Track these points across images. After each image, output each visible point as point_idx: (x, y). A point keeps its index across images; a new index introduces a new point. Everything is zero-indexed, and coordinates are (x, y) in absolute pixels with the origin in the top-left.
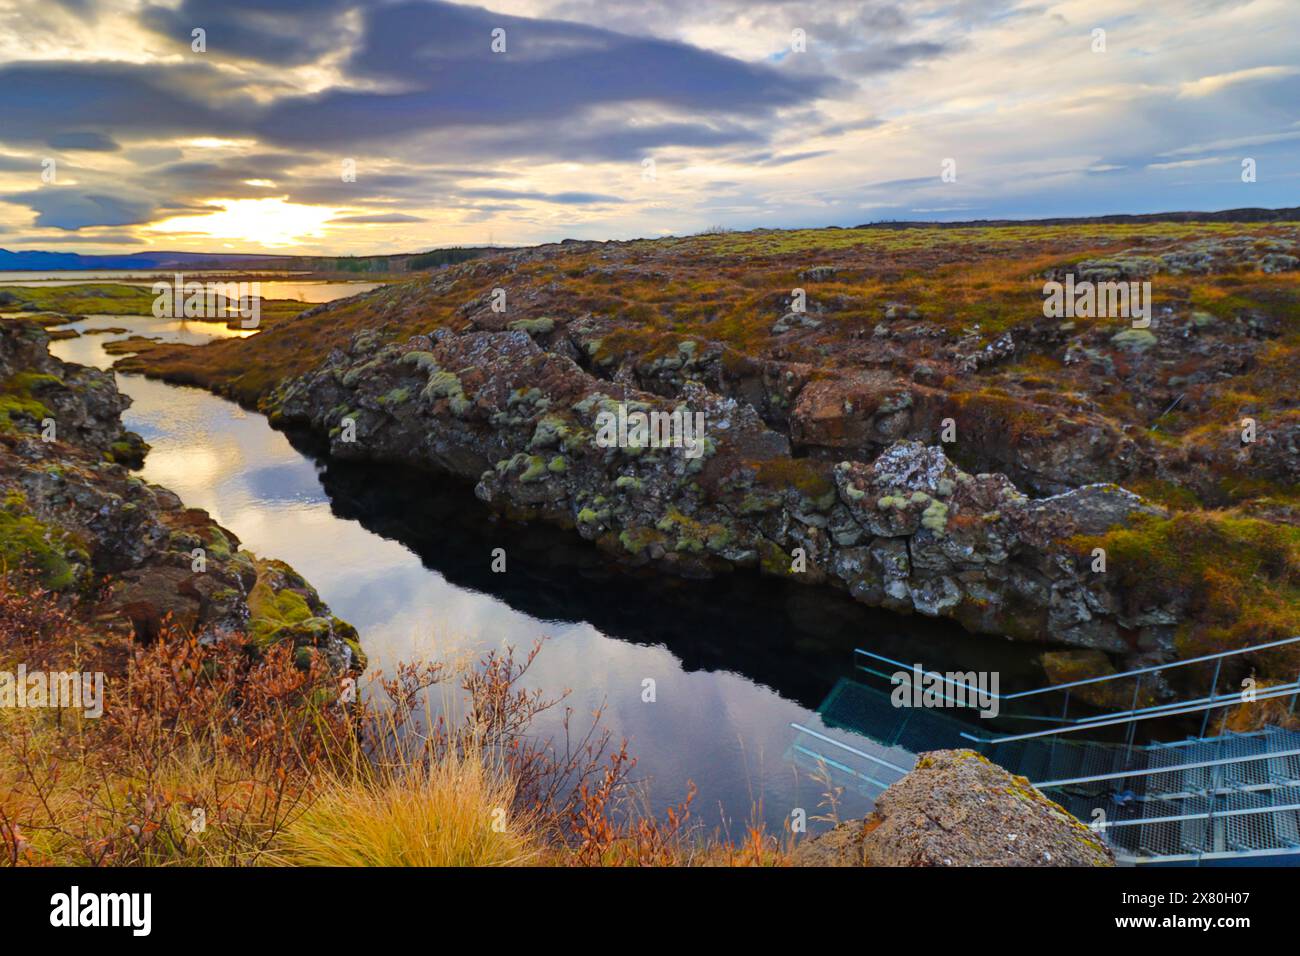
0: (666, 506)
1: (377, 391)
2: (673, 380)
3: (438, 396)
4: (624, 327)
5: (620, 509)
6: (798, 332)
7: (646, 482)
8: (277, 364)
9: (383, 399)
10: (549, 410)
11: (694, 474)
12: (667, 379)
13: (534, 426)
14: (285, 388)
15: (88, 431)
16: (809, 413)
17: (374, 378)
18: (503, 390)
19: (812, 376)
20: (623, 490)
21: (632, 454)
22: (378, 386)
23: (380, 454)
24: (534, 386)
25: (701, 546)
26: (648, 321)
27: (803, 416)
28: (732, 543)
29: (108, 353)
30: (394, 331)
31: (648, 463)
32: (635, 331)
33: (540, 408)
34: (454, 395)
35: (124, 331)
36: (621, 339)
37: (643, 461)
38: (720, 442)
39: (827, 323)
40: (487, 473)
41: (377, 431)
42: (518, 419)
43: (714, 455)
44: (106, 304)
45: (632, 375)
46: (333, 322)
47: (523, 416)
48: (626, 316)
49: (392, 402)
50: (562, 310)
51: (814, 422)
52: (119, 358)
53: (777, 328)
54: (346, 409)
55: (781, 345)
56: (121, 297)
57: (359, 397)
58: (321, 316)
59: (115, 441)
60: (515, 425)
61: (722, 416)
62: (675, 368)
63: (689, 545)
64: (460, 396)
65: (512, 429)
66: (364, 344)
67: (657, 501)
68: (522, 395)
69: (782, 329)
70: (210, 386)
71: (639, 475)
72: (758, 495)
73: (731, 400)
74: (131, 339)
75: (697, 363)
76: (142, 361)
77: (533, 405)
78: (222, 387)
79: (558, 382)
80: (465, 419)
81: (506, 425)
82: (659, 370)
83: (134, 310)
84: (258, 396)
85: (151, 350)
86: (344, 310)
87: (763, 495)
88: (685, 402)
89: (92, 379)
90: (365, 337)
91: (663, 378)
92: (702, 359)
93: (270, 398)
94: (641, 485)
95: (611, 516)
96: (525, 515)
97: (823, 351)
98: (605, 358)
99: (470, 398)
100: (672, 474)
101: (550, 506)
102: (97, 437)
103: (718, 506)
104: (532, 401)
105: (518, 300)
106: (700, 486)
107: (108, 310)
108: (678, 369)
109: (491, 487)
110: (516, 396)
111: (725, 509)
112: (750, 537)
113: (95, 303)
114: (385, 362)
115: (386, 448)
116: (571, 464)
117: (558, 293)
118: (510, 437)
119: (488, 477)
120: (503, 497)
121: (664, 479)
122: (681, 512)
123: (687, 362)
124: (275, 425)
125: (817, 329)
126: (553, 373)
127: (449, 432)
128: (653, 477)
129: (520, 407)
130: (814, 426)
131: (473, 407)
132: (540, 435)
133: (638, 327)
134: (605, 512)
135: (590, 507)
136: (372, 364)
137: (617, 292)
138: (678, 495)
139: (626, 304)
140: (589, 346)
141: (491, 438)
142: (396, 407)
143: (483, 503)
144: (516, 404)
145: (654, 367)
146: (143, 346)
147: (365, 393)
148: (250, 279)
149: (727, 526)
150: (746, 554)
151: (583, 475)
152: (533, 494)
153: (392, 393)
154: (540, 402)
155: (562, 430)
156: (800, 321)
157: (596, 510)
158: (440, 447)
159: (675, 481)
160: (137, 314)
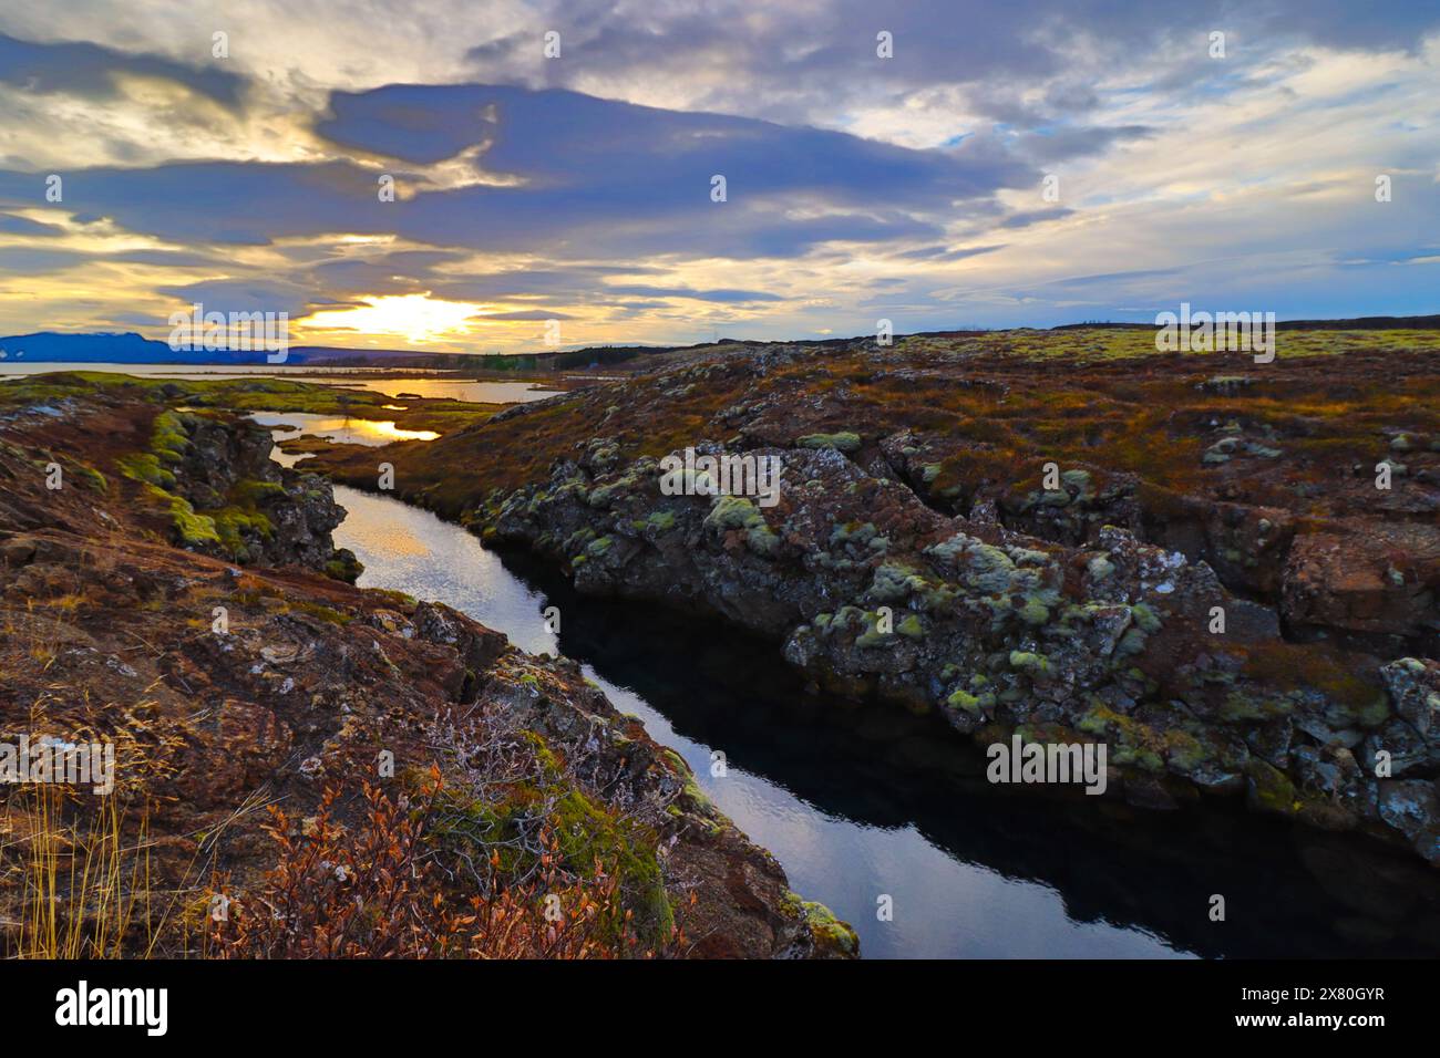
0: (1087, 696)
1: (631, 513)
2: (1058, 521)
3: (729, 526)
4: (968, 448)
5: (1009, 696)
6: (1247, 464)
7: (1057, 662)
8: (480, 472)
9: (640, 524)
10: (888, 552)
11: (1131, 655)
12: (1049, 518)
13: (869, 573)
14: (498, 501)
15: (304, 547)
16: (1322, 581)
17: (630, 498)
18: (822, 525)
19: (1298, 527)
20: (1020, 669)
21: (1033, 621)
22: (634, 508)
23: (631, 591)
24: (866, 521)
25: (1161, 763)
26: (998, 440)
27: (1314, 585)
28: (1208, 762)
29: (283, 452)
30: (633, 441)
31: (1058, 635)
32: (985, 453)
33: (878, 549)
34: (754, 526)
35: (292, 429)
36: (969, 463)
37: (1050, 632)
38: (1167, 613)
39: (1290, 453)
40: (802, 629)
41: (629, 562)
42: (846, 563)
43: (1159, 630)
44: (269, 399)
45: (996, 512)
46: (534, 427)
47: (852, 558)
48: (966, 434)
49: (654, 527)
50: (868, 424)
51: (1332, 594)
52: (299, 458)
53: (1209, 457)
54: (591, 533)
55: (1227, 481)
56: (281, 392)
57: (615, 521)
58: (518, 419)
59: (328, 559)
60: (843, 569)
61: (1164, 577)
62: (1060, 504)
63: (1139, 759)
64: (764, 528)
65: (836, 574)
66: (604, 456)
67: (1071, 688)
68: (850, 532)
69: (1219, 458)
70: (402, 496)
71: (1042, 651)
72: (1251, 695)
73: (1177, 554)
74: (303, 437)
75: (1095, 501)
76: (324, 464)
77: (867, 545)
78: (417, 496)
79: (899, 516)
80: (769, 557)
81: (830, 569)
82: (1037, 506)
83: (297, 406)
84: (461, 508)
85: (328, 451)
86: (544, 414)
87: (1261, 695)
88: (1107, 554)
89: (311, 488)
90: (603, 449)
91: (1042, 517)
92: (1104, 495)
93: (477, 512)
94: (1049, 666)
95: (997, 706)
96: (855, 688)
97: (1301, 492)
98: (951, 486)
99: (778, 532)
100: (1095, 653)
101: (890, 679)
102: (313, 554)
103: (1174, 703)
104: (864, 540)
105: (798, 409)
106: (1147, 675)
107: (271, 405)
108: (1063, 507)
109: (807, 648)
110: (841, 532)
111: (1184, 708)
112: (1235, 755)
113: (258, 399)
114: (641, 480)
115: (640, 584)
116: (929, 627)
117: (851, 402)
118: (834, 584)
119: (802, 634)
120: (822, 661)
121: (1085, 660)
122: (1113, 707)
123: (1079, 498)
124: (487, 545)
125: (1278, 460)
126: (888, 504)
127: (742, 572)
128: (1067, 655)
129: (848, 546)
130: (1331, 600)
131: (782, 544)
132: (882, 584)
133: (988, 448)
134: (989, 698)
135: (965, 688)
136: (622, 481)
137: (935, 402)
138: (1105, 682)
139: (957, 419)
140: (923, 471)
141: (804, 584)
142: (660, 533)
143: (793, 669)
144: (842, 543)
145: (1029, 502)
146: (317, 446)
147: (621, 516)
148: (399, 376)
149: (1195, 735)
150: (1227, 777)
151: (948, 642)
152: (872, 662)
153: (652, 517)
154: (877, 542)
155: (918, 582)
156: (1245, 449)
157: (975, 695)
158: (727, 590)
159: (1098, 662)
160: (301, 411)
